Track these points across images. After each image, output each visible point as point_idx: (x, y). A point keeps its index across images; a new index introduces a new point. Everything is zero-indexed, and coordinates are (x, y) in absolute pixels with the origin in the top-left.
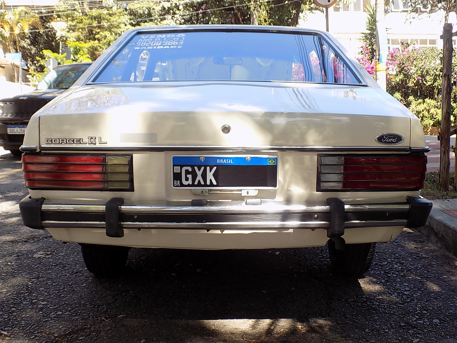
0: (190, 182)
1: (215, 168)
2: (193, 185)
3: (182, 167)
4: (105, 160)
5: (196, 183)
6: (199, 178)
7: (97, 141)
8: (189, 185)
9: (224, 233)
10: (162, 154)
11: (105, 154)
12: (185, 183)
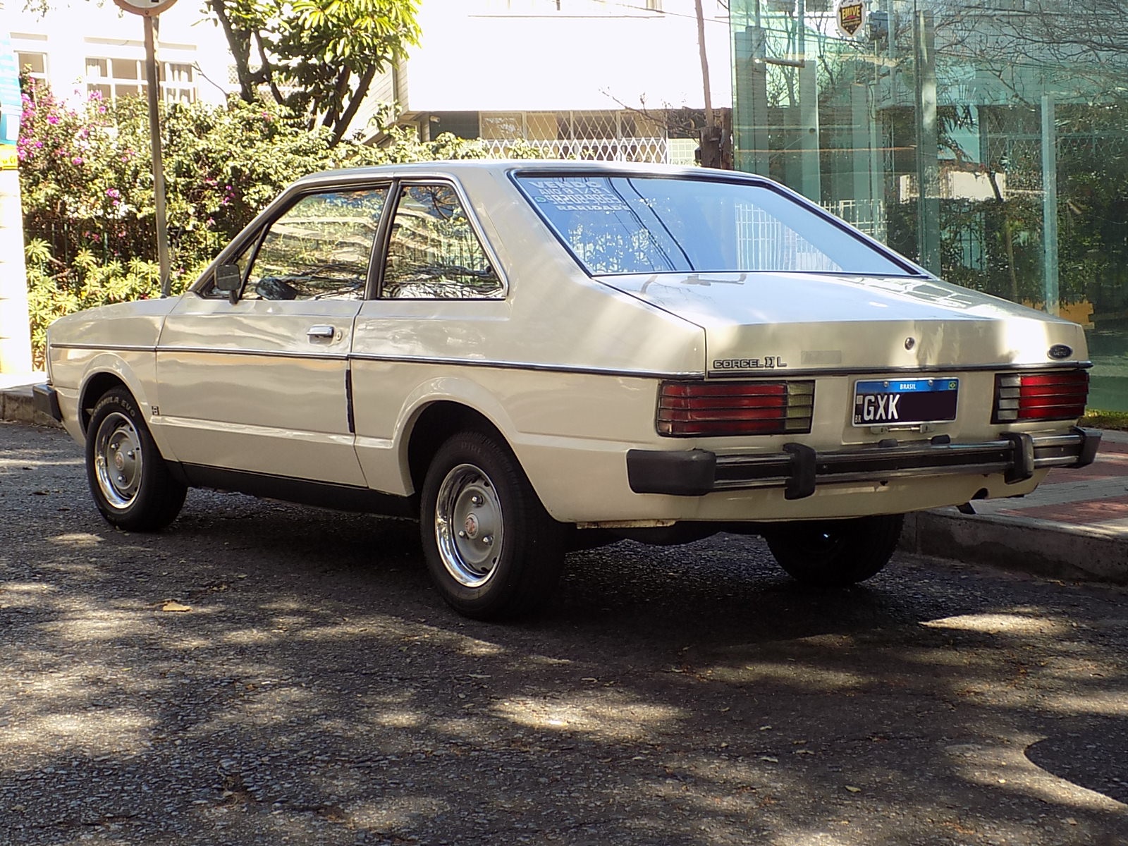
0: (871, 417)
1: (898, 396)
2: (874, 421)
3: (865, 396)
4: (786, 388)
5: (878, 418)
6: (881, 410)
7: (775, 362)
8: (870, 421)
9: (878, 490)
10: (845, 380)
11: (784, 381)
12: (867, 418)
